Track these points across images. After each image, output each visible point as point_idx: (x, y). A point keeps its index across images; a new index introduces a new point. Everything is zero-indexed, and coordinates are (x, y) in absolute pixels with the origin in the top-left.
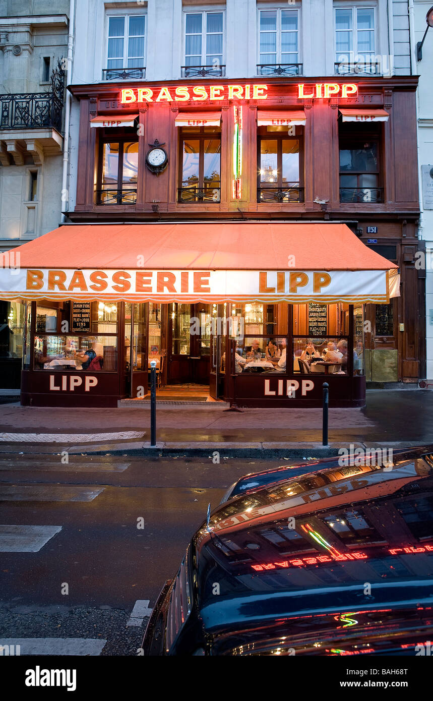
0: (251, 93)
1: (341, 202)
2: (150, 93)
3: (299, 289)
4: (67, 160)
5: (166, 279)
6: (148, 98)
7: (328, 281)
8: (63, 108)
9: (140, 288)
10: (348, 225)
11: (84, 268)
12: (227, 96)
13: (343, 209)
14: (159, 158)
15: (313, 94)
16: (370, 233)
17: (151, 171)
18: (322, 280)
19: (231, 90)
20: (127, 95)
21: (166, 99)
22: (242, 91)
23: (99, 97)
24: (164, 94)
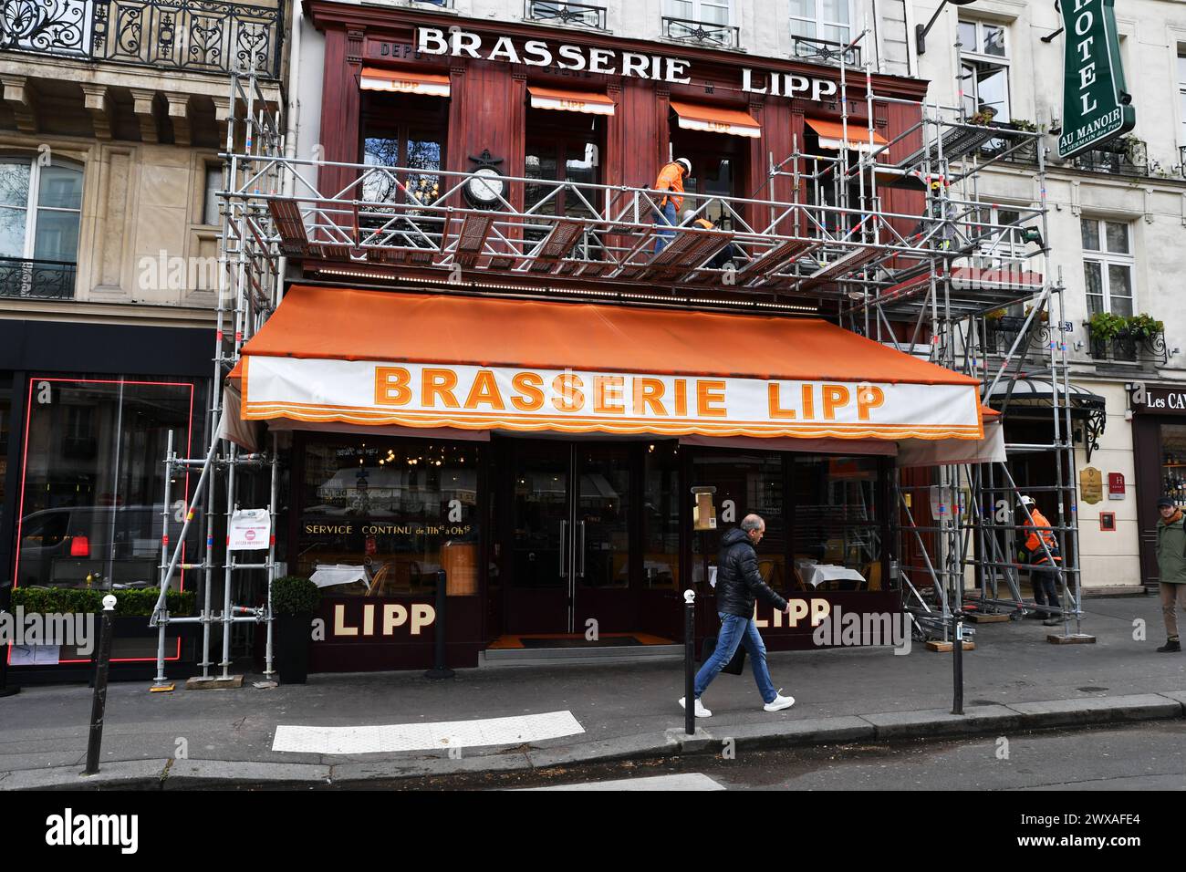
0: (663, 69)
4: (295, 148)
5: (648, 391)
6: (472, 49)
15: (766, 88)
19: (627, 58)
20: (430, 39)
21: (508, 58)
22: (647, 64)
23: (368, 31)
24: (503, 48)
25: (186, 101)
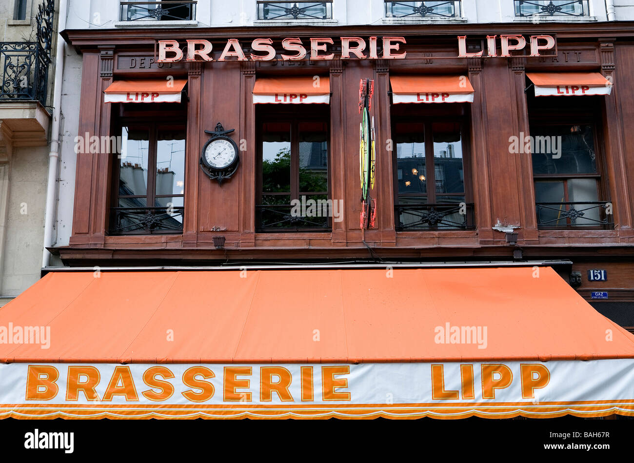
0: (379, 48)
1: (540, 227)
2: (209, 47)
3: (498, 392)
4: (57, 155)
5: (275, 379)
6: (205, 54)
7: (545, 378)
8: (50, 66)
9: (230, 395)
10: (556, 268)
11: (132, 362)
12: (339, 53)
13: (544, 240)
14: (222, 155)
16: (595, 280)
17: (209, 177)
18: (536, 376)
19: (345, 44)
20: (168, 49)
21: (237, 57)
22: (362, 45)
23: (118, 49)
24: (232, 49)
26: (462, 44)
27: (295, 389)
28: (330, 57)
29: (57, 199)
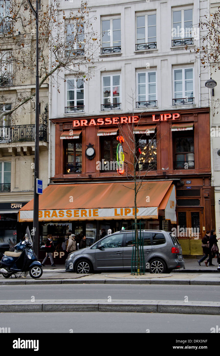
0: (131, 120)
1: (174, 169)
2: (86, 122)
4: (50, 153)
5: (84, 212)
6: (85, 124)
8: (47, 127)
9: (75, 216)
11: (56, 210)
12: (120, 122)
13: (174, 173)
14: (89, 152)
15: (159, 119)
16: (188, 184)
17: (88, 158)
19: (122, 119)
20: (76, 123)
21: (93, 124)
22: (127, 119)
23: (64, 123)
24: (92, 122)
25: (26, 148)
26: (154, 117)
27: (88, 214)
28: (118, 123)
29: (51, 165)
